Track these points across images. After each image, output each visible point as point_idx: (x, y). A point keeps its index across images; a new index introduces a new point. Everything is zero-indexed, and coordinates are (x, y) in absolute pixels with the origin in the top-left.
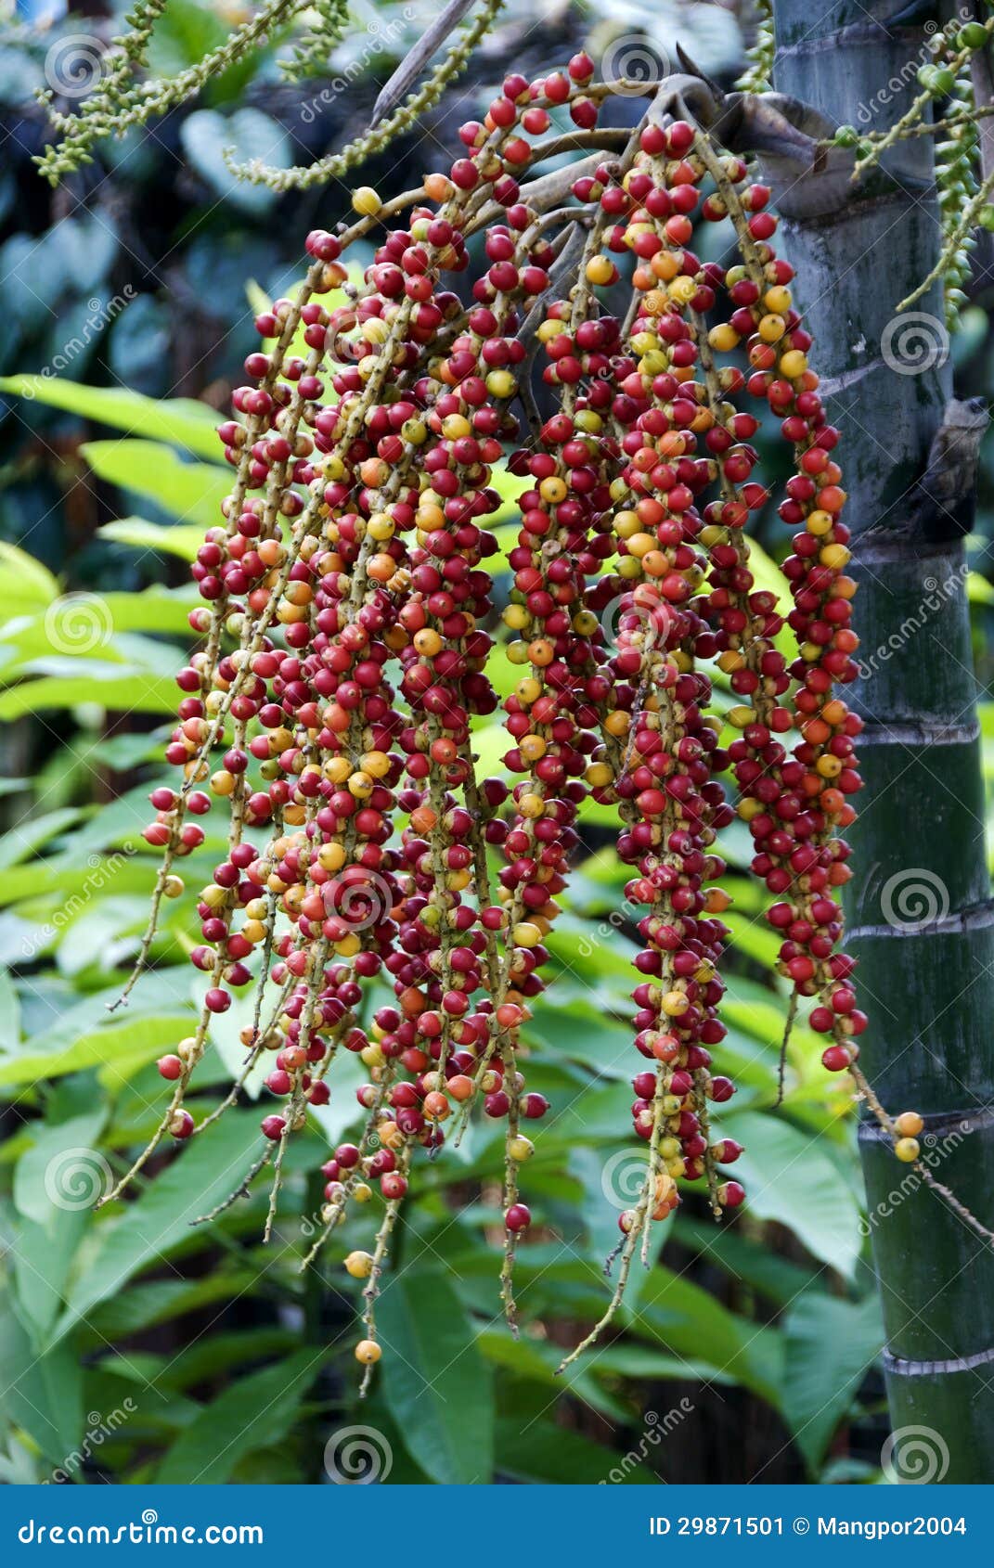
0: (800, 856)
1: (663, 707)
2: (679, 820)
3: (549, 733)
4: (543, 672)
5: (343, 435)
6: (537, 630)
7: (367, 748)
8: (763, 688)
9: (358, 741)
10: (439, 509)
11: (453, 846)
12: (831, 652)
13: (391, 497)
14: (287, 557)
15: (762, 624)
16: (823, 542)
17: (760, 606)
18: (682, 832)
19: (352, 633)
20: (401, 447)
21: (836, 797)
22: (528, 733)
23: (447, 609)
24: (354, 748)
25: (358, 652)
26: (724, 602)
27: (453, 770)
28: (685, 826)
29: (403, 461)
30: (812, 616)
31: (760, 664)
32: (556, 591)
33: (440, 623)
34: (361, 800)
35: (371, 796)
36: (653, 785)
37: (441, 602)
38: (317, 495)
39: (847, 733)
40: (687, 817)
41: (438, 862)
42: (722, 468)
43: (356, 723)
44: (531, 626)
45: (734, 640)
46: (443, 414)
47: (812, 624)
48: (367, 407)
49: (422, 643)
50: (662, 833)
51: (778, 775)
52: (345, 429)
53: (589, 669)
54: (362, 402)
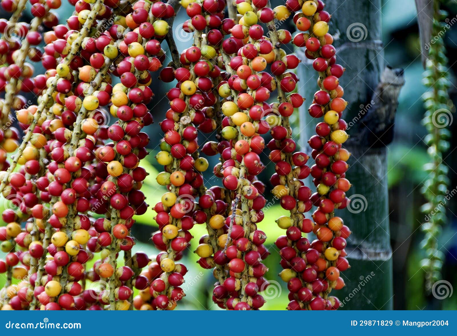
0: (316, 303)
1: (245, 212)
2: (251, 277)
3: (180, 224)
4: (178, 190)
5: (69, 53)
6: (175, 166)
7: (76, 227)
8: (298, 208)
9: (71, 223)
10: (124, 94)
11: (121, 286)
12: (336, 190)
13: (97, 88)
14: (33, 120)
15: (299, 171)
16: (333, 129)
17: (298, 161)
18: (253, 283)
19: (72, 161)
20: (103, 60)
21: (335, 271)
22: (168, 224)
23: (127, 150)
24: (69, 227)
25: (74, 172)
26: (279, 157)
27: (124, 243)
28: (254, 280)
29: (104, 67)
30: (325, 170)
31: (297, 193)
32: (187, 144)
33: (122, 158)
34: (72, 257)
35: (78, 255)
36: (238, 256)
37: (125, 146)
38: (52, 85)
39: (341, 236)
40: (256, 276)
41: (112, 296)
42: (279, 84)
43: (71, 213)
44: (172, 164)
45: (283, 180)
46: (128, 43)
47: (325, 174)
48: (83, 38)
49: (112, 168)
50: (241, 284)
51: (304, 256)
52: (70, 49)
53: (201, 191)
54: (80, 35)
